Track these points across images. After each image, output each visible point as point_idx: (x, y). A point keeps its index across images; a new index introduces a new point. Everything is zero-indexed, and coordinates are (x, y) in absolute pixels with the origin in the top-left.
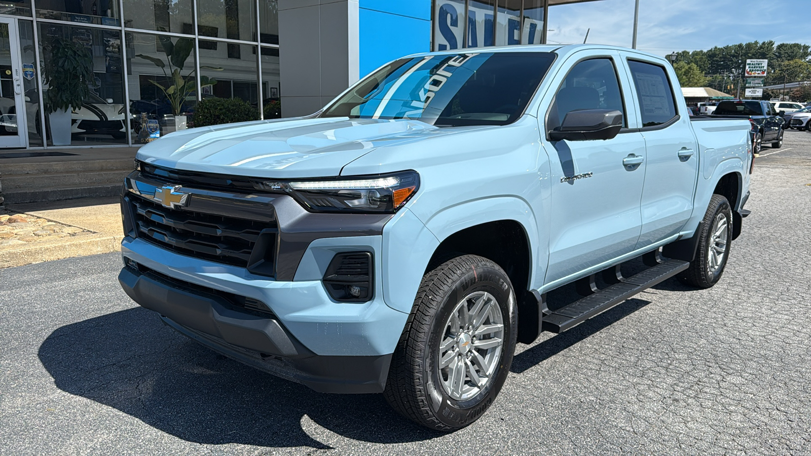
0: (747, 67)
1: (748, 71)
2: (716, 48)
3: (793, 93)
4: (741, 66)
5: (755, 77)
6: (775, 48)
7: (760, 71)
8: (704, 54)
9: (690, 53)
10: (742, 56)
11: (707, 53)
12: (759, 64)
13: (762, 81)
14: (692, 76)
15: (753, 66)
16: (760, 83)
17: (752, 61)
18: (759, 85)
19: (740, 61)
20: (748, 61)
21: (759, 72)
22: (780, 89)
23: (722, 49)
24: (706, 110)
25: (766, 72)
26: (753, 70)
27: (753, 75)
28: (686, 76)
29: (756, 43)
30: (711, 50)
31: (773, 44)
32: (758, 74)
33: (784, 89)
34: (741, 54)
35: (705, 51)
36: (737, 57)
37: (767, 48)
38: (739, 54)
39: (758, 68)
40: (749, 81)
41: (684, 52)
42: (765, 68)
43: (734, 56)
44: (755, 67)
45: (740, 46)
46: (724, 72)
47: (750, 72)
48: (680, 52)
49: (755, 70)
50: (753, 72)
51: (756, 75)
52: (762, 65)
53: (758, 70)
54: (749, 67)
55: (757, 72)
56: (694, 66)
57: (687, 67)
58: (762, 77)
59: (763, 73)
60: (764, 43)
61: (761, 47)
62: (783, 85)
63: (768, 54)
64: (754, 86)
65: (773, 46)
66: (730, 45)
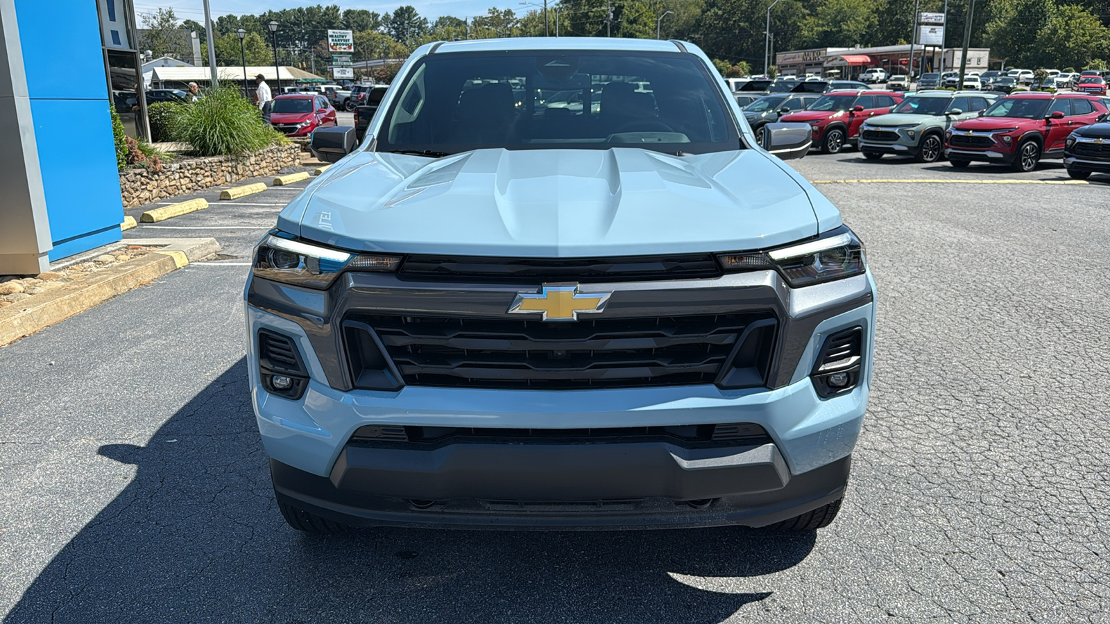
0: (330, 39)
1: (332, 44)
2: (270, 12)
3: (378, 73)
4: (306, 38)
5: (341, 53)
6: (341, 14)
7: (346, 45)
8: (256, 20)
9: (239, 19)
10: (304, 24)
11: (260, 18)
12: (343, 36)
13: (350, 58)
14: (257, 50)
15: (337, 39)
16: (348, 61)
17: (334, 32)
18: (348, 64)
19: (303, 31)
20: (330, 32)
21: (345, 47)
22: (360, 68)
23: (278, 13)
25: (352, 47)
26: (337, 44)
27: (338, 50)
28: (250, 50)
29: (319, 7)
30: (264, 15)
31: (338, 10)
32: (345, 49)
33: (367, 67)
34: (303, 22)
35: (257, 16)
36: (298, 25)
37: (333, 14)
38: (301, 22)
39: (343, 42)
40: (335, 58)
41: (230, 17)
42: (351, 41)
43: (294, 24)
44: (339, 40)
45: (300, 10)
46: (289, 45)
47: (335, 47)
48: (225, 16)
49: (340, 44)
50: (338, 47)
51: (342, 50)
52: (347, 38)
53: (343, 44)
54: (333, 40)
55: (343, 47)
56: (257, 36)
57: (247, 38)
58: (350, 53)
59: (350, 47)
60: (327, 8)
61: (325, 14)
62: (365, 62)
63: (334, 23)
64: (342, 64)
65: (339, 13)
66: (287, 9)
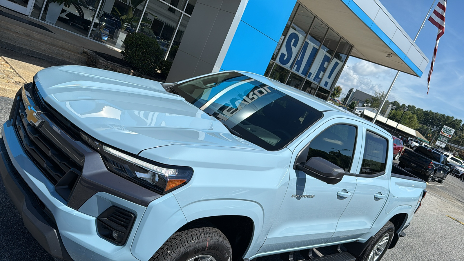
0: (443, 129)
1: (443, 131)
2: (431, 111)
3: (461, 153)
4: (440, 127)
5: (445, 136)
6: (462, 124)
7: (449, 134)
8: (423, 112)
9: (416, 108)
10: (442, 121)
11: (425, 112)
12: (449, 130)
13: (447, 140)
14: (412, 121)
15: (446, 130)
16: (446, 141)
17: (446, 127)
18: (445, 141)
19: (440, 124)
20: (445, 126)
21: (448, 135)
22: (455, 148)
23: (434, 113)
24: (412, 143)
25: (451, 136)
26: (445, 132)
27: (444, 135)
28: (409, 120)
29: (453, 117)
30: (427, 111)
31: (462, 122)
32: (447, 135)
33: (457, 148)
34: (442, 120)
35: (424, 110)
36: (440, 121)
37: (457, 123)
38: (441, 120)
39: (448, 132)
40: (441, 137)
41: (413, 106)
42: (452, 134)
43: (438, 119)
44: (447, 131)
45: (444, 116)
46: (430, 126)
47: (443, 133)
48: (411, 105)
49: (446, 133)
50: (445, 133)
51: (446, 136)
52: (451, 132)
53: (448, 133)
54: (444, 130)
55: (447, 134)
56: (415, 116)
57: (411, 115)
58: (448, 138)
59: (450, 136)
60: (457, 119)
61: (454, 121)
62: (458, 146)
63: (456, 126)
64: (442, 140)
65: (461, 123)
66: (438, 113)
